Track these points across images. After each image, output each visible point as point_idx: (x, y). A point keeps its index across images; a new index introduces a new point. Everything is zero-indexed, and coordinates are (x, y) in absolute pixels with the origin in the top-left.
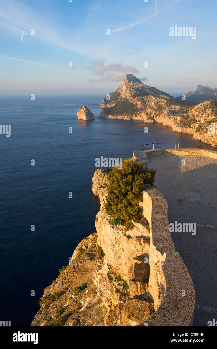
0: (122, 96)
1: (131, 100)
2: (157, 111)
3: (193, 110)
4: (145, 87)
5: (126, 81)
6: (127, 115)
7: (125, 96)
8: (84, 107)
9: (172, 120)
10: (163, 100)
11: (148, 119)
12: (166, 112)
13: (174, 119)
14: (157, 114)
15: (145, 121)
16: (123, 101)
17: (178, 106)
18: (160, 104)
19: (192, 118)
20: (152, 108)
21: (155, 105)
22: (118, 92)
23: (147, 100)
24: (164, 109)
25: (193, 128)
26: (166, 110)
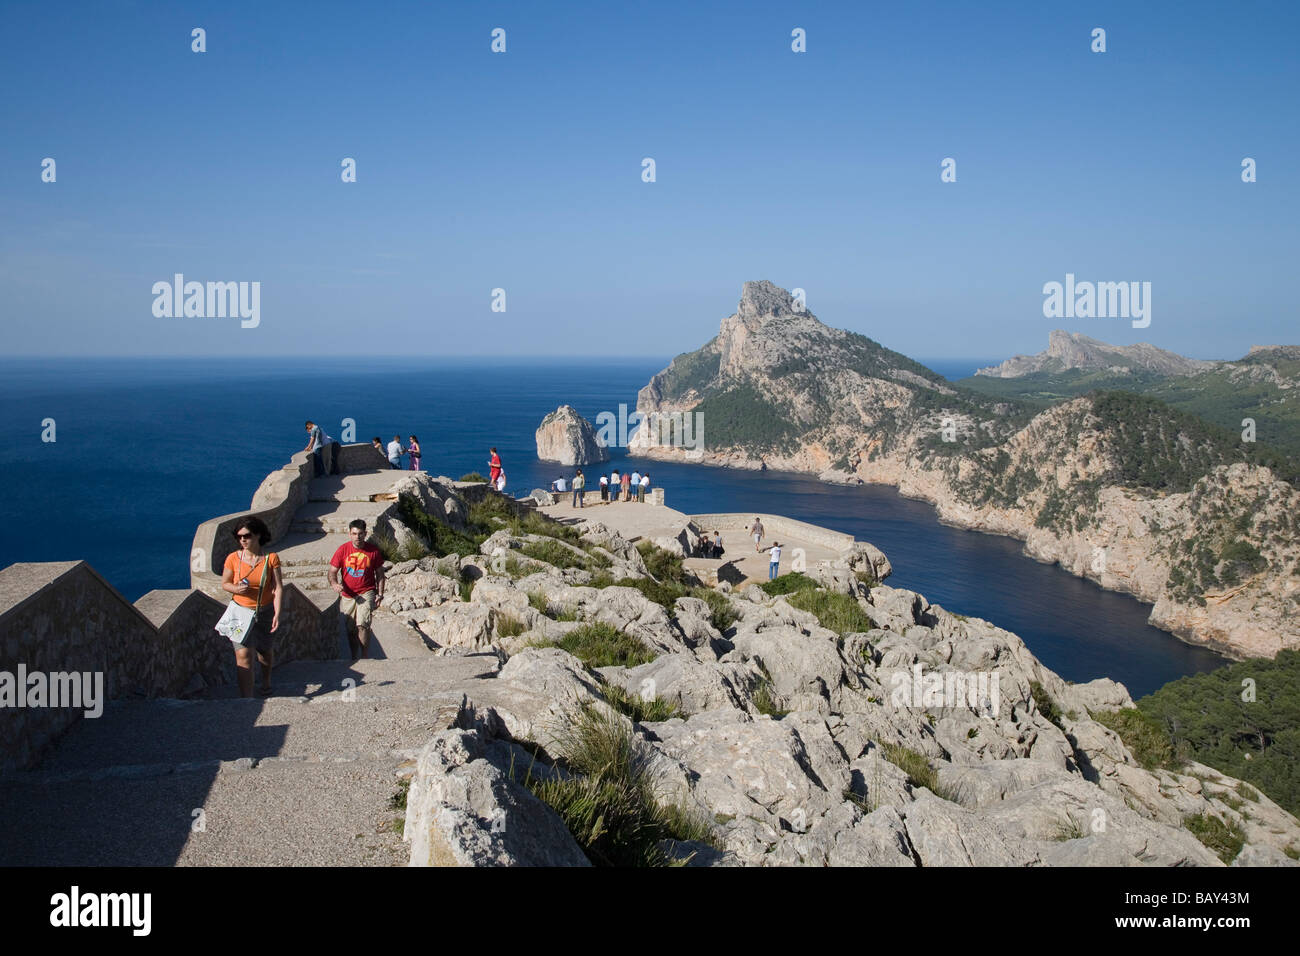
0: (729, 368)
1: (764, 385)
2: (873, 436)
3: (1022, 435)
4: (825, 332)
5: (749, 309)
6: (747, 450)
7: (741, 368)
8: (564, 410)
9: (938, 474)
10: (901, 389)
11: (839, 465)
12: (911, 439)
13: (948, 471)
14: (876, 449)
15: (823, 477)
16: (730, 389)
17: (964, 417)
18: (889, 404)
19: (1018, 469)
20: (854, 422)
21: (864, 409)
22: (714, 352)
23: (832, 387)
24: (907, 427)
25: (1027, 508)
26: (913, 430)
